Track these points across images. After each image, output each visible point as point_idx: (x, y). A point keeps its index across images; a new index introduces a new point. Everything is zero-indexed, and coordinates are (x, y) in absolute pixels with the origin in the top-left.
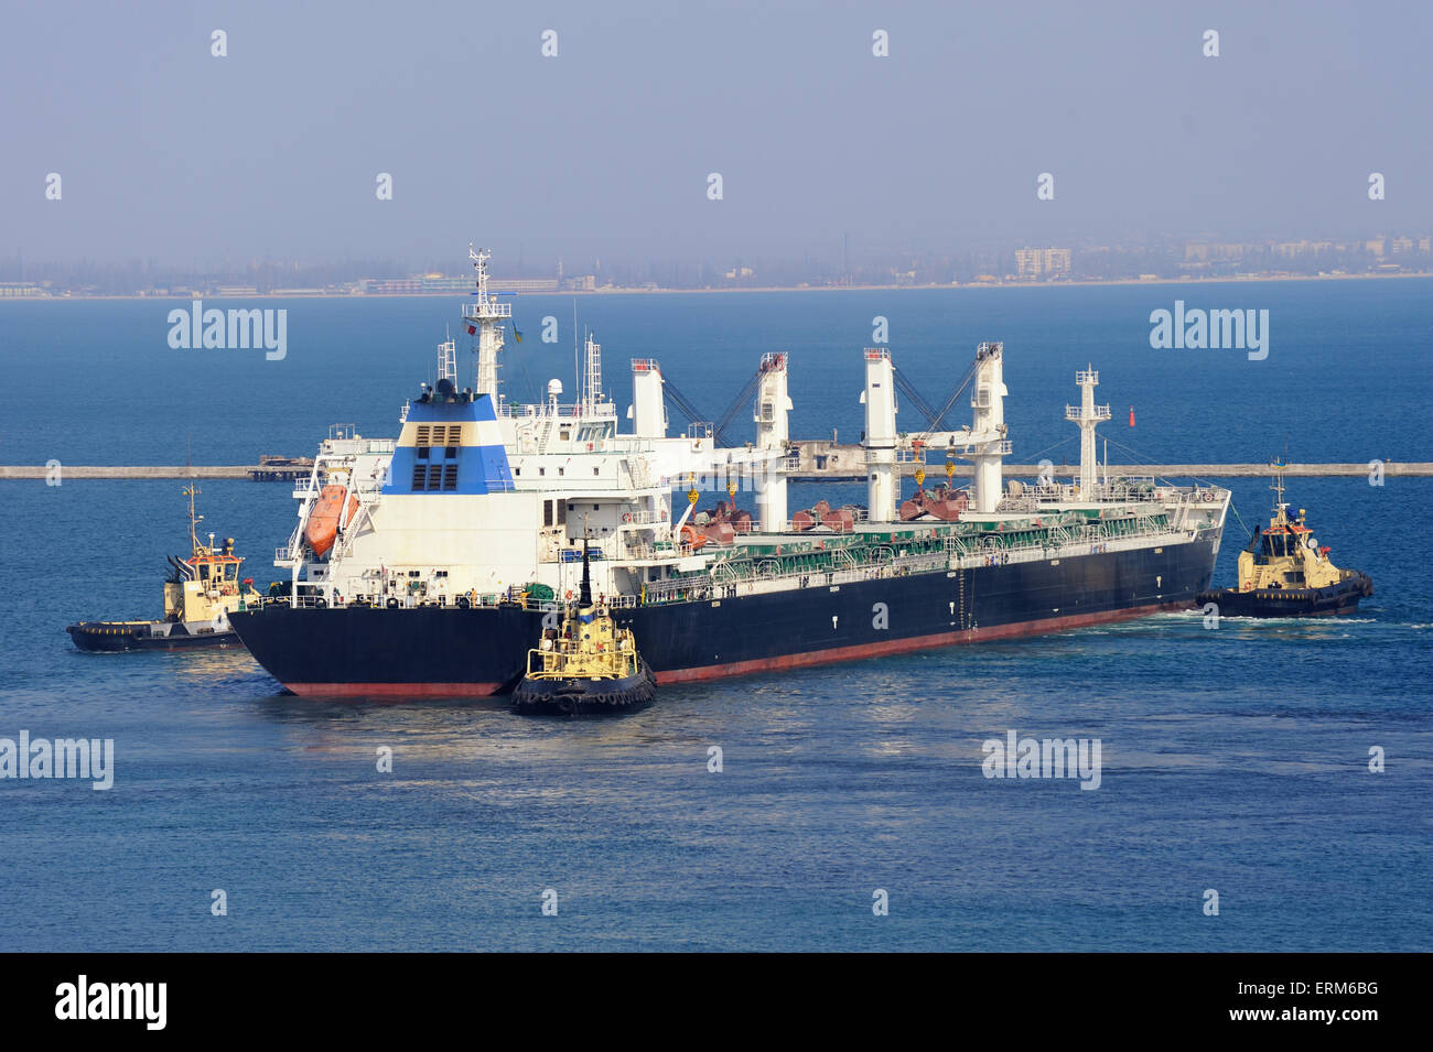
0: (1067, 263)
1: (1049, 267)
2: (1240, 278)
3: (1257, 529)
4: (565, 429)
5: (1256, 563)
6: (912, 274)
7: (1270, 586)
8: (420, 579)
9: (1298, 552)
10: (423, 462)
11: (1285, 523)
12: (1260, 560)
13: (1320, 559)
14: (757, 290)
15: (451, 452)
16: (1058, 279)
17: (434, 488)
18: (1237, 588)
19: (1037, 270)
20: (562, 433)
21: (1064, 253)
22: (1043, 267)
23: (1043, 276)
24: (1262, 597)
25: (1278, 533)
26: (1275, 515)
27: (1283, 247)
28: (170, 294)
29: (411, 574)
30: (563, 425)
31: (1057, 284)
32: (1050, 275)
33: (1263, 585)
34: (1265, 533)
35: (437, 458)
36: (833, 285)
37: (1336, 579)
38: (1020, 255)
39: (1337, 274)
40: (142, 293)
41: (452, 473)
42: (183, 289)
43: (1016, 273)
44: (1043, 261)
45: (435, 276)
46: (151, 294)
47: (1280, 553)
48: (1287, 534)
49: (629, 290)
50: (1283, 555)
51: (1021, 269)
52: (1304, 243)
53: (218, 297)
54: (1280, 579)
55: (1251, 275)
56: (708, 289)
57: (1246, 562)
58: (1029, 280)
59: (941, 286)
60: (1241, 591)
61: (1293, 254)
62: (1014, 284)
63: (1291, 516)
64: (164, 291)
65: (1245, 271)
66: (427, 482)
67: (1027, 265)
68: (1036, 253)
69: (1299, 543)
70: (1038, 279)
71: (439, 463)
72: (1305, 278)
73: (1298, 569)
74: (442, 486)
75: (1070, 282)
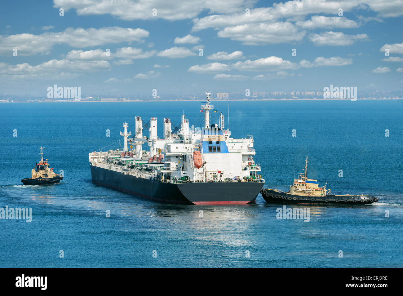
0: (228, 96)
1: (224, 97)
2: (264, 100)
3: (36, 164)
4: (226, 137)
5: (36, 172)
6: (194, 98)
7: (39, 178)
8: (216, 175)
9: (46, 169)
10: (211, 145)
11: (43, 162)
12: (37, 171)
13: (51, 171)
14: (161, 101)
15: (218, 143)
16: (226, 99)
17: (215, 151)
18: (31, 178)
19: (221, 97)
20: (225, 138)
21: (227, 94)
22: (223, 97)
23: (223, 99)
24: (38, 180)
25: (41, 165)
26: (41, 160)
27: (273, 93)
28: (34, 101)
29: (214, 173)
30: (226, 136)
31: (226, 100)
32: (224, 98)
33: (38, 177)
34: (38, 164)
35: (214, 144)
36: (177, 100)
37: (55, 176)
38: (218, 94)
39: (285, 99)
40: (28, 101)
41: (219, 148)
42: (37, 100)
43: (217, 98)
44: (222, 95)
45: (91, 98)
46: (30, 101)
47: (42, 169)
48: (43, 165)
49: (133, 101)
50: (42, 170)
51: (218, 97)
52: (278, 93)
53: (44, 102)
54: (41, 176)
55: (267, 99)
56: (150, 101)
57: (33, 171)
58: (220, 99)
59: (201, 100)
60: (32, 179)
61: (275, 95)
62: (217, 100)
63: (44, 160)
64: (33, 101)
65: (266, 98)
66: (212, 150)
67: (219, 96)
68: (221, 94)
69: (46, 167)
70: (222, 99)
71: (215, 145)
72: (278, 100)
73: (46, 173)
74: (217, 151)
75: (228, 100)
